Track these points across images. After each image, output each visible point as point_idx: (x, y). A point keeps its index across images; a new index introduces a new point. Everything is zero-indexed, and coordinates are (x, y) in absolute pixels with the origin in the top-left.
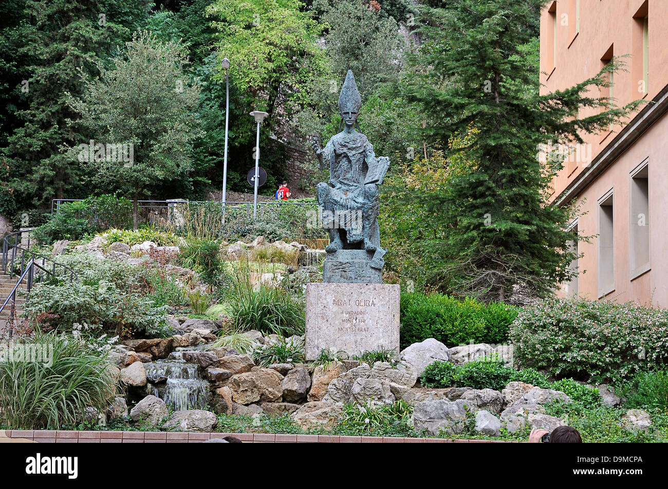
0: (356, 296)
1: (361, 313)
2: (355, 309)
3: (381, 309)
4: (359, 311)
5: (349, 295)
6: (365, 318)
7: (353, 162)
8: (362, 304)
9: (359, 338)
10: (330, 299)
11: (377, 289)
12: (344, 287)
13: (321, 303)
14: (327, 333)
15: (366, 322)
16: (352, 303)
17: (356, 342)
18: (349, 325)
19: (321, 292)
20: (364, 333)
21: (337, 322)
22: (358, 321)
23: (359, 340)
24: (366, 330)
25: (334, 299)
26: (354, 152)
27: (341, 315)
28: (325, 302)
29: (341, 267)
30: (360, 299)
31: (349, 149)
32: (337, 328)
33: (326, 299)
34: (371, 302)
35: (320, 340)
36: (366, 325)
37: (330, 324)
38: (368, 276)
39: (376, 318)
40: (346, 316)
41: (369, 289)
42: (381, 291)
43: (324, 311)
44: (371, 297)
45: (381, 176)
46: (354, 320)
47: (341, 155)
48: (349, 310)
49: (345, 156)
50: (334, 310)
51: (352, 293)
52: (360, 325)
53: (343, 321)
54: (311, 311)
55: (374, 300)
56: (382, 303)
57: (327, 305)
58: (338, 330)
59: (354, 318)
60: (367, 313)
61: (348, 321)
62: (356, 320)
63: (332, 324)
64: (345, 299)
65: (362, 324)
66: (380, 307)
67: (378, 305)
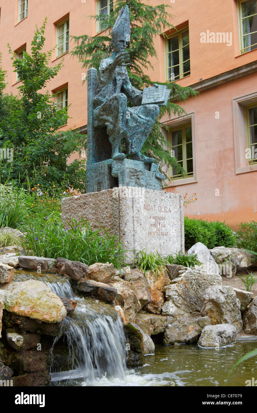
0: (158, 202)
1: (163, 218)
2: (158, 214)
3: (175, 215)
4: (161, 216)
5: (154, 202)
6: (166, 224)
8: (163, 210)
9: (162, 241)
10: (142, 203)
11: (172, 197)
12: (151, 193)
13: (136, 207)
14: (141, 236)
15: (166, 227)
16: (157, 209)
18: (155, 229)
20: (165, 237)
21: (147, 226)
22: (161, 225)
23: (162, 244)
24: (166, 234)
25: (144, 203)
27: (150, 220)
28: (138, 206)
29: (136, 174)
30: (161, 206)
32: (147, 232)
33: (139, 203)
34: (168, 209)
35: (137, 244)
36: (166, 229)
37: (143, 228)
38: (154, 185)
39: (172, 224)
40: (153, 221)
41: (167, 197)
42: (174, 199)
43: (138, 215)
44: (168, 204)
46: (158, 225)
48: (155, 215)
50: (145, 214)
51: (156, 199)
52: (162, 229)
53: (151, 225)
54: (128, 214)
55: (170, 207)
56: (175, 210)
57: (140, 209)
58: (148, 234)
59: (159, 222)
60: (166, 218)
61: (155, 225)
62: (160, 225)
63: (144, 228)
64: (152, 205)
65: (164, 228)
66: (174, 213)
67: (173, 212)
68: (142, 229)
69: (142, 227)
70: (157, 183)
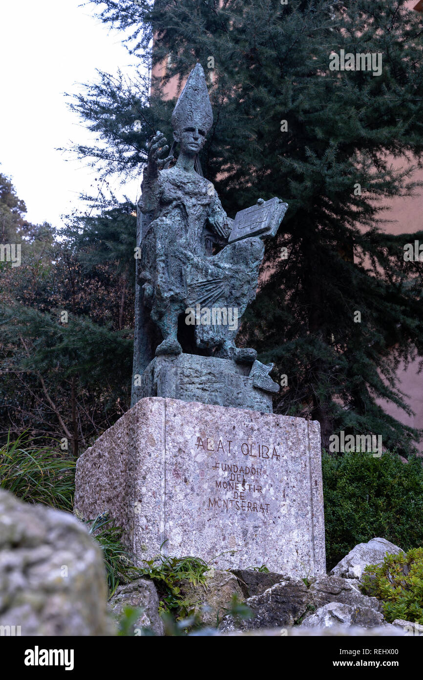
0: (241, 434)
1: (253, 471)
2: (241, 461)
3: (291, 466)
4: (250, 465)
6: (262, 484)
7: (191, 218)
8: (255, 452)
9: (250, 524)
10: (191, 434)
11: (282, 425)
12: (218, 414)
13: (173, 441)
14: (185, 507)
15: (264, 491)
16: (235, 448)
17: (245, 533)
18: (229, 495)
19: (172, 418)
20: (260, 514)
21: (205, 486)
22: (247, 487)
23: (251, 529)
24: (265, 508)
25: (198, 435)
26: (194, 200)
27: (214, 473)
28: (181, 439)
29: (196, 380)
30: (250, 442)
31: (187, 193)
32: (205, 498)
33: (182, 433)
34: (271, 451)
35: (171, 523)
36: (264, 497)
37: (192, 489)
39: (283, 485)
40: (223, 474)
41: (267, 423)
42: (288, 429)
43: (180, 460)
44: (271, 440)
45: (274, 222)
46: (240, 486)
47: (170, 202)
48: (230, 463)
49: (177, 206)
50: (199, 459)
51: (234, 428)
52: (251, 495)
53: (218, 484)
54: (150, 455)
55: (277, 447)
56: (293, 455)
57: (186, 447)
58: (207, 503)
59: (240, 479)
60: (265, 472)
61: (228, 485)
62: (243, 485)
63: (195, 488)
64: (221, 438)
65: (256, 494)
66: (289, 463)
67: (285, 457)
68: (189, 491)
69: (190, 486)
70: (258, 400)
